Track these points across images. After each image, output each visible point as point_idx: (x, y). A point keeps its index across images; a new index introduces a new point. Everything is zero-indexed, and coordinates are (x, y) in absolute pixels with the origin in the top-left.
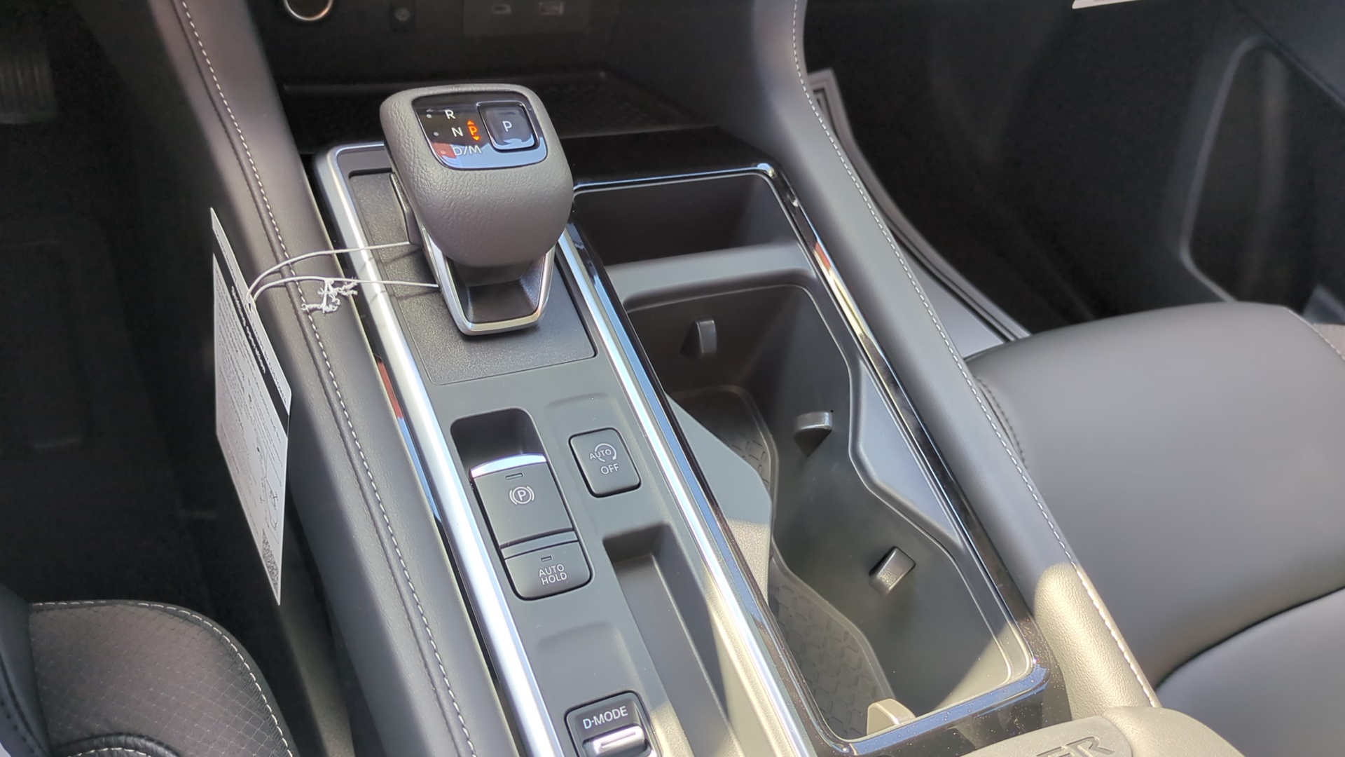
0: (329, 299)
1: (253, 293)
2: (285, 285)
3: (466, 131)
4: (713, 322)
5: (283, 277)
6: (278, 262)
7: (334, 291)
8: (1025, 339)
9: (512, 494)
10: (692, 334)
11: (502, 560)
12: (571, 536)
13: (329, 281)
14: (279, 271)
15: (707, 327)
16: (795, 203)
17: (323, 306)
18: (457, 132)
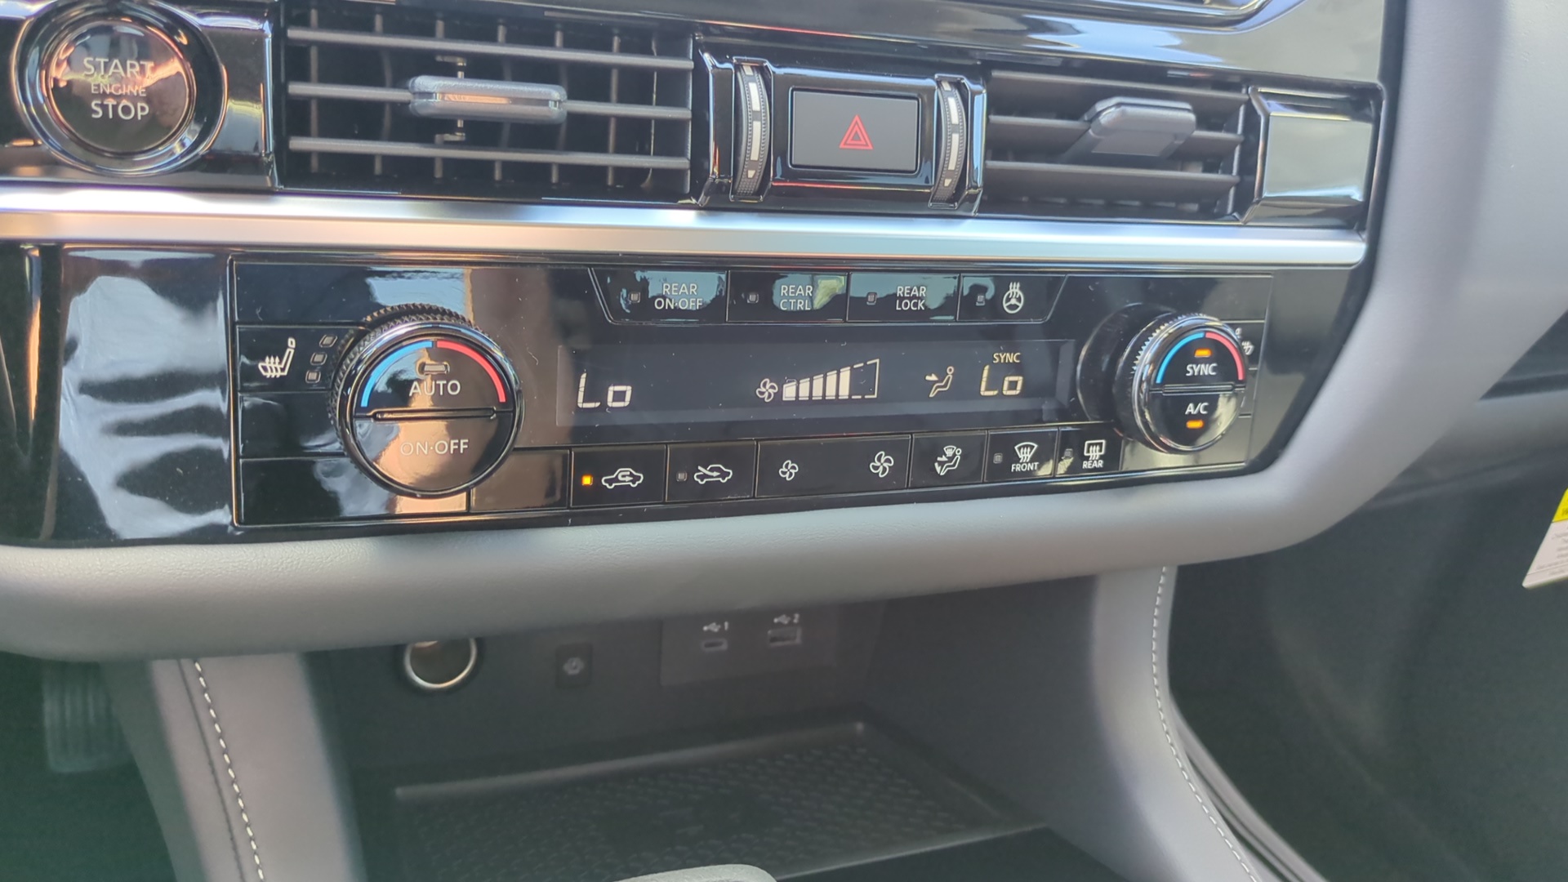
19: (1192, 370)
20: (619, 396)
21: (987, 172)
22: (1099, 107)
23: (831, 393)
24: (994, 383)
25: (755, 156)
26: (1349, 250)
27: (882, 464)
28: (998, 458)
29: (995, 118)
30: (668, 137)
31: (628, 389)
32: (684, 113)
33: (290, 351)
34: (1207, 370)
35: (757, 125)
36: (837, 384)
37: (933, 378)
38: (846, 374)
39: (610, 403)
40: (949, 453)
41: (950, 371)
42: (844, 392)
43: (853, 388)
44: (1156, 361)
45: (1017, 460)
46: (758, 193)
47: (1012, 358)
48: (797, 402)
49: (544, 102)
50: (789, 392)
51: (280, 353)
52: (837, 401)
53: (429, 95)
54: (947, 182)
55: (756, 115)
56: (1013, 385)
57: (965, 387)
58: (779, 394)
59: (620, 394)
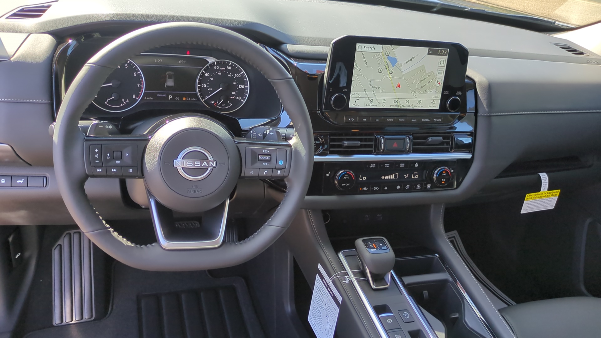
0: (347, 280)
1: (331, 280)
2: (338, 278)
3: (373, 246)
4: (427, 291)
5: (337, 276)
6: (336, 273)
7: (348, 279)
8: (515, 305)
9: (388, 321)
10: (422, 294)
11: (387, 333)
12: (401, 330)
13: (346, 277)
14: (336, 275)
15: (426, 293)
16: (447, 266)
17: (346, 281)
18: (371, 246)
19: (442, 174)
20: (364, 178)
21: (413, 148)
22: (429, 138)
23: (391, 178)
24: (414, 176)
25: (382, 148)
26: (469, 156)
27: (398, 188)
28: (415, 187)
29: (414, 141)
30: (370, 146)
31: (366, 177)
32: (373, 143)
33: (329, 173)
34: (445, 174)
35: (383, 145)
36: (392, 177)
37: (405, 176)
38: (393, 175)
39: (363, 179)
40: (408, 186)
41: (408, 175)
42: (393, 178)
43: (394, 177)
44: (437, 173)
45: (417, 187)
46: (382, 152)
47: (417, 173)
48: (387, 179)
49: (358, 144)
50: (386, 178)
51: (328, 174)
52: (392, 179)
53: (345, 144)
54: (407, 150)
55: (383, 143)
56: (417, 177)
57: (410, 176)
58: (384, 178)
59: (365, 178)
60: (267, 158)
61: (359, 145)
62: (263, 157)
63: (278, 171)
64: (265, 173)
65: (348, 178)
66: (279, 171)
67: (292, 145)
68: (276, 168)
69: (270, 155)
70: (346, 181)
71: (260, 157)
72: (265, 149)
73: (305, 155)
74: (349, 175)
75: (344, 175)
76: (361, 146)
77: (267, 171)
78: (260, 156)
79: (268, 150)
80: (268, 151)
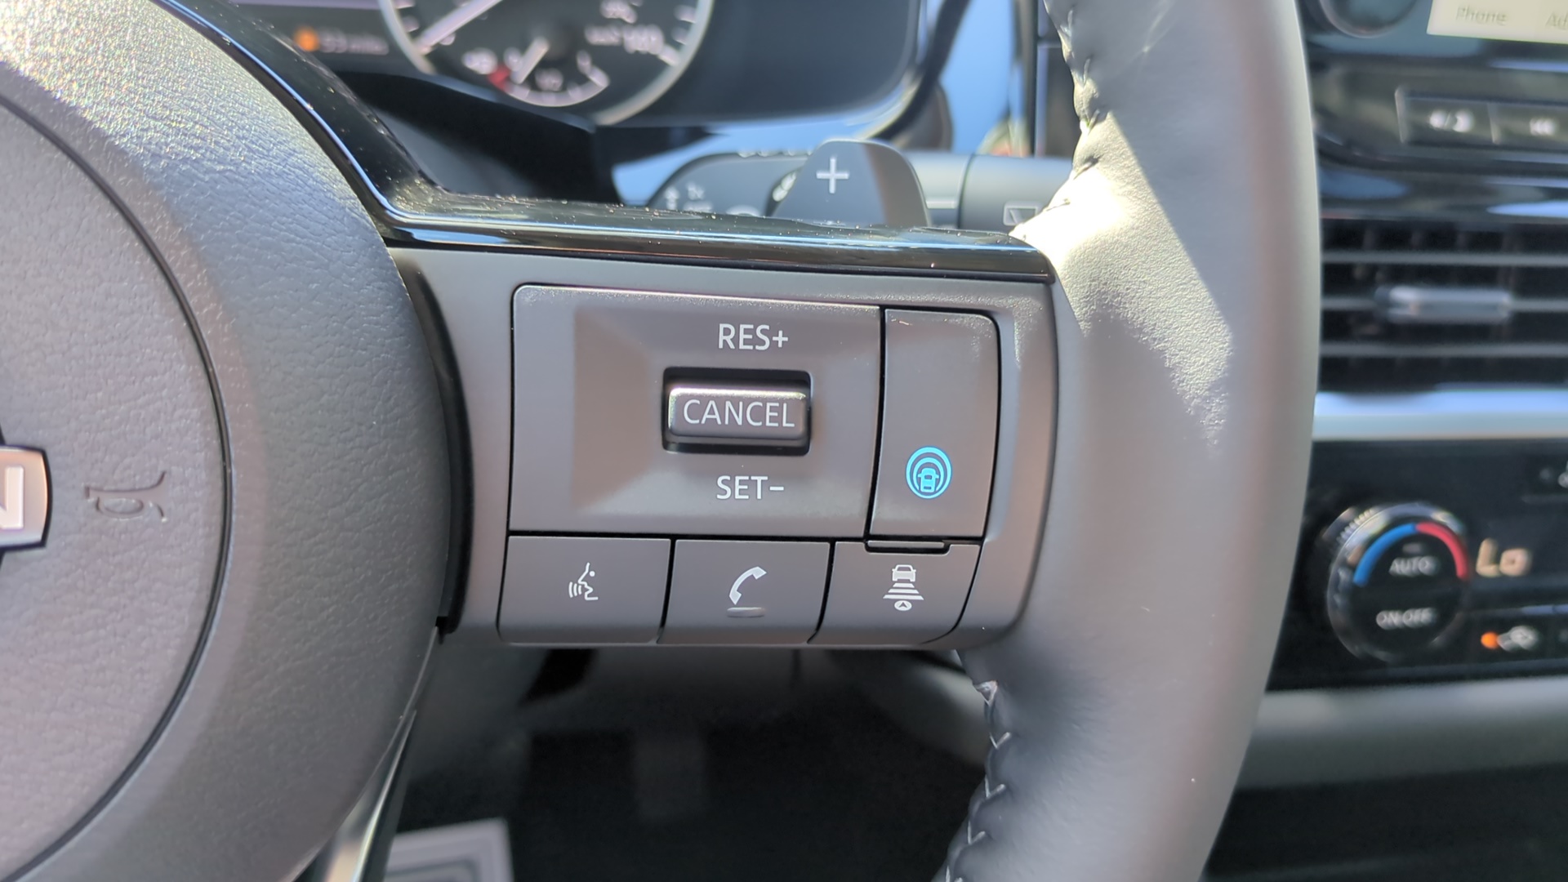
20: (1511, 562)
31: (1522, 557)
39: (1504, 567)
49: (1494, 309)
59: (1515, 562)
60: (759, 414)
61: (1503, 315)
62: (720, 401)
63: (896, 575)
64: (735, 596)
65: (1424, 565)
66: (912, 575)
67: (1059, 264)
68: (868, 536)
69: (799, 380)
70: (1407, 593)
71: (682, 399)
72: (736, 317)
73: (1214, 387)
74: (1433, 546)
75: (1395, 551)
76: (1524, 326)
77: (758, 572)
78: (676, 392)
79: (776, 322)
80: (781, 339)
